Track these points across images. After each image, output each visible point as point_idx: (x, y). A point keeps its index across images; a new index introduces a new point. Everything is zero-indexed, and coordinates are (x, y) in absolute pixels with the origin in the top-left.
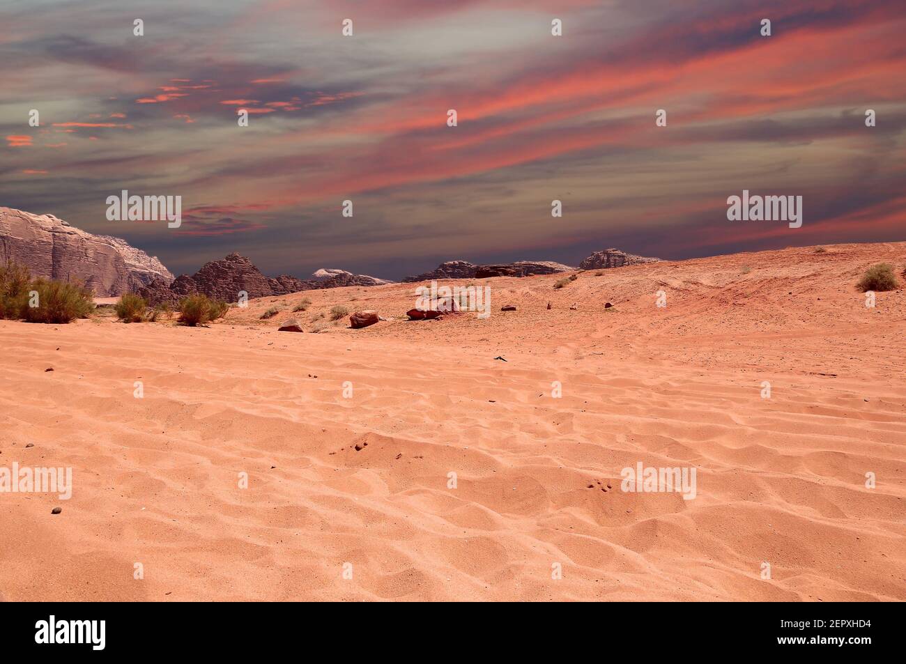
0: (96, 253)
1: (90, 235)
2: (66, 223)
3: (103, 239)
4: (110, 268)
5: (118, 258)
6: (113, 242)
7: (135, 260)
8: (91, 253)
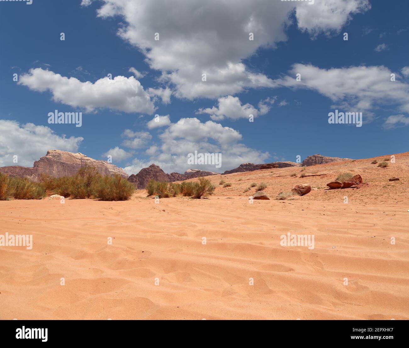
1: (95, 160)
2: (86, 156)
3: (100, 161)
5: (106, 169)
6: (104, 162)
7: (113, 169)
8: (96, 168)
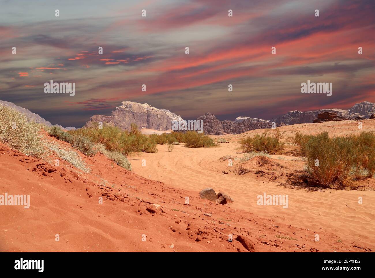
0: (161, 116)
1: (158, 109)
2: (151, 106)
3: (162, 110)
4: (165, 120)
5: (168, 117)
6: (165, 111)
7: (173, 117)
8: (159, 116)
